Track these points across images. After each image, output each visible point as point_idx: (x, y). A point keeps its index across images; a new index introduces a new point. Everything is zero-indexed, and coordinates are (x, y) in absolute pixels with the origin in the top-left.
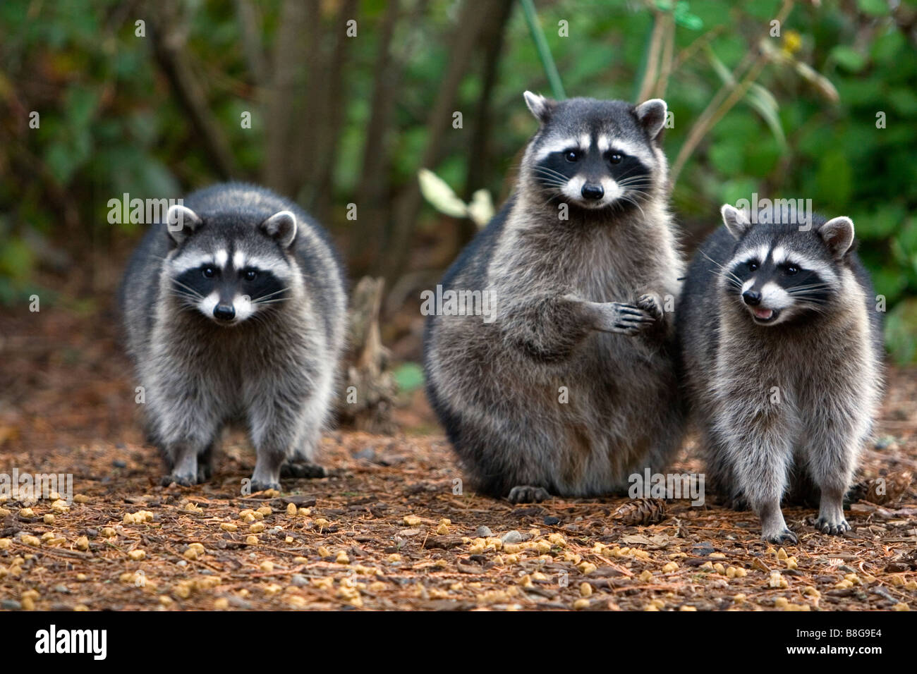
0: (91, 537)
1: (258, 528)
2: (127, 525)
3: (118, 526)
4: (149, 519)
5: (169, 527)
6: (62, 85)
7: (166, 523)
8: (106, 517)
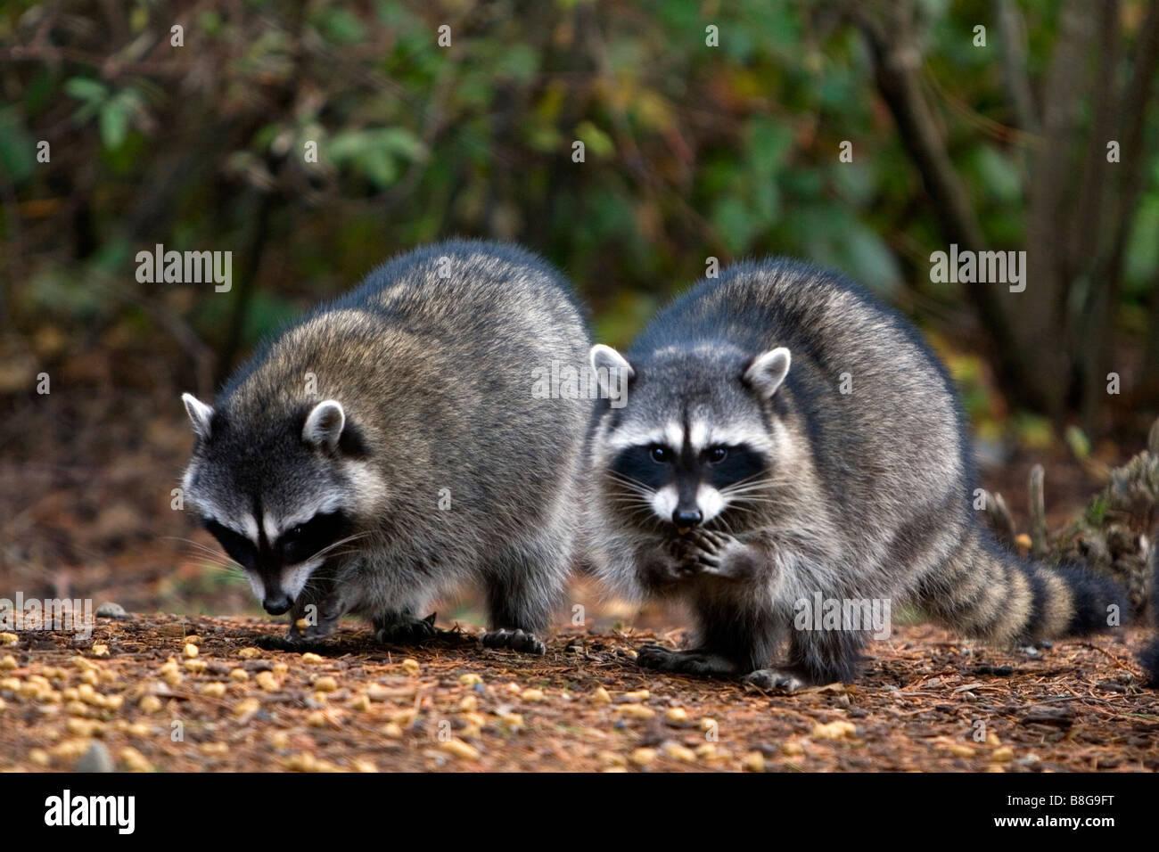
0: (767, 754)
1: (1004, 755)
2: (818, 741)
3: (804, 741)
4: (848, 735)
5: (878, 747)
6: (742, 114)
7: (873, 741)
8: (787, 727)
